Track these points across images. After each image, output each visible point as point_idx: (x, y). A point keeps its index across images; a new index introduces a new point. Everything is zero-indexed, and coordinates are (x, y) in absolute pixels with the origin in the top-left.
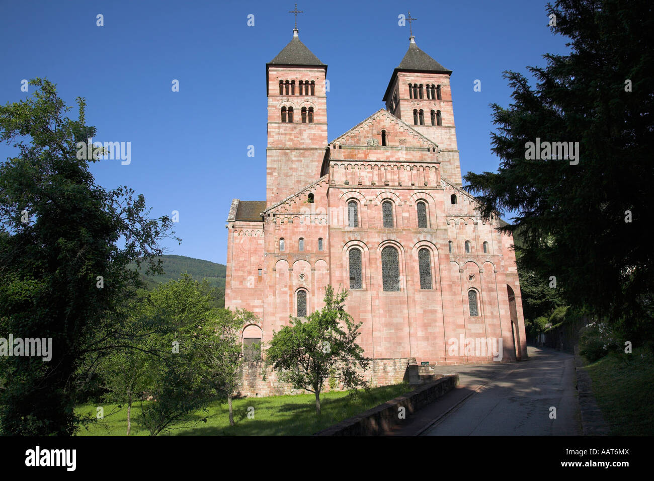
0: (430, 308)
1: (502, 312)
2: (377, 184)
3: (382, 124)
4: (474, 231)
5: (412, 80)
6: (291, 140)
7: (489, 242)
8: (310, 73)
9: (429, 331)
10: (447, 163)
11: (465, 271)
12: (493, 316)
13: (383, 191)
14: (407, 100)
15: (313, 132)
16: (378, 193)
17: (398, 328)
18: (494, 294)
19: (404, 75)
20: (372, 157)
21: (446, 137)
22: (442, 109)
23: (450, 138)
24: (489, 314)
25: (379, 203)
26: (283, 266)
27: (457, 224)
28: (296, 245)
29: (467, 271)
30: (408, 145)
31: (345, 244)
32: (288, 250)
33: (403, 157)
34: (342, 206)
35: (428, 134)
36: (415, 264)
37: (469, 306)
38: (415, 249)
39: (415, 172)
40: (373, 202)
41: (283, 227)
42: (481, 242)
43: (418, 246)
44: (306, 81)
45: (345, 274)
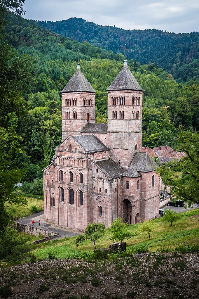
0: (81, 213)
2: (68, 166)
3: (70, 141)
4: (102, 185)
5: (113, 95)
6: (69, 127)
8: (75, 95)
9: (81, 220)
10: (123, 139)
12: (106, 217)
14: (110, 106)
15: (76, 123)
16: (68, 169)
19: (110, 93)
20: (67, 155)
21: (124, 125)
22: (125, 110)
25: (68, 173)
26: (48, 189)
27: (97, 181)
28: (51, 183)
29: (99, 200)
30: (78, 151)
31: (59, 187)
32: (49, 184)
33: (76, 155)
34: (58, 173)
35: (117, 124)
36: (78, 197)
37: (99, 212)
38: (78, 191)
39: (79, 162)
40: (66, 173)
41: (48, 176)
42: (105, 189)
43: (79, 190)
44: (74, 99)
45: (59, 197)
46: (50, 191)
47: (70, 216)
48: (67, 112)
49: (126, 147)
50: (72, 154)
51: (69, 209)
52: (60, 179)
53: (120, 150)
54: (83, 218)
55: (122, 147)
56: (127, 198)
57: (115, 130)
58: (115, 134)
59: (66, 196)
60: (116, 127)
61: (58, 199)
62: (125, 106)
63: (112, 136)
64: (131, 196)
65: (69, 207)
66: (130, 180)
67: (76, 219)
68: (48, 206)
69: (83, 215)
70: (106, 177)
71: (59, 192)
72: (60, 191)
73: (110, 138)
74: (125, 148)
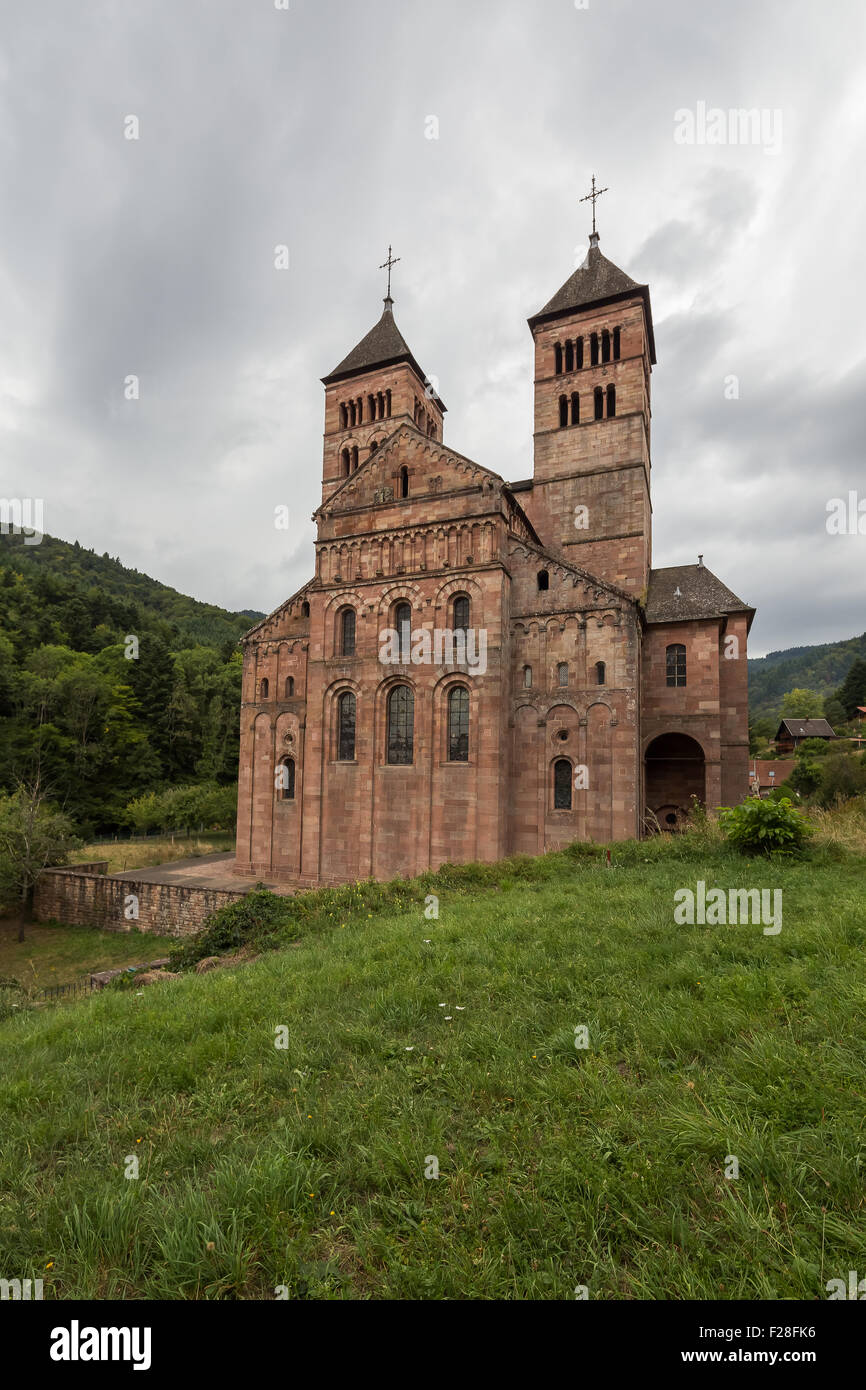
0: (456, 798)
1: (618, 805)
2: (386, 574)
3: (402, 454)
4: (577, 642)
5: (562, 334)
7: (608, 664)
8: (384, 377)
9: (452, 838)
10: (615, 494)
11: (548, 723)
12: (598, 813)
13: (393, 585)
14: (548, 380)
16: (385, 590)
17: (400, 828)
18: (604, 769)
19: (546, 327)
20: (381, 524)
21: (618, 438)
22: (619, 379)
23: (629, 439)
24: (591, 809)
25: (386, 609)
26: (264, 722)
27: (543, 630)
28: (282, 688)
29: (555, 725)
30: (445, 487)
31: (331, 686)
32: (270, 699)
33: (431, 513)
34: (330, 622)
35: (584, 440)
36: (438, 716)
37: (553, 790)
38: (440, 689)
39: (453, 540)
40: (376, 609)
41: (267, 661)
42: (591, 664)
43: (445, 683)
44: (379, 394)
45: (327, 737)
46: (274, 728)
47: (388, 824)
48: (345, 451)
49: (630, 528)
50: (408, 512)
51: (385, 787)
52: (338, 651)
53: (598, 546)
54: (470, 826)
55: (607, 529)
56: (676, 727)
57: (574, 467)
58: (570, 484)
59: (369, 722)
60: (576, 453)
61: (323, 750)
62: (624, 361)
63: (557, 497)
64: (697, 712)
65: (385, 777)
66: (693, 636)
67: (423, 836)
68: (260, 802)
69: (471, 811)
70: (602, 602)
71: (328, 712)
72: (332, 710)
73: (550, 506)
74: (624, 529)
